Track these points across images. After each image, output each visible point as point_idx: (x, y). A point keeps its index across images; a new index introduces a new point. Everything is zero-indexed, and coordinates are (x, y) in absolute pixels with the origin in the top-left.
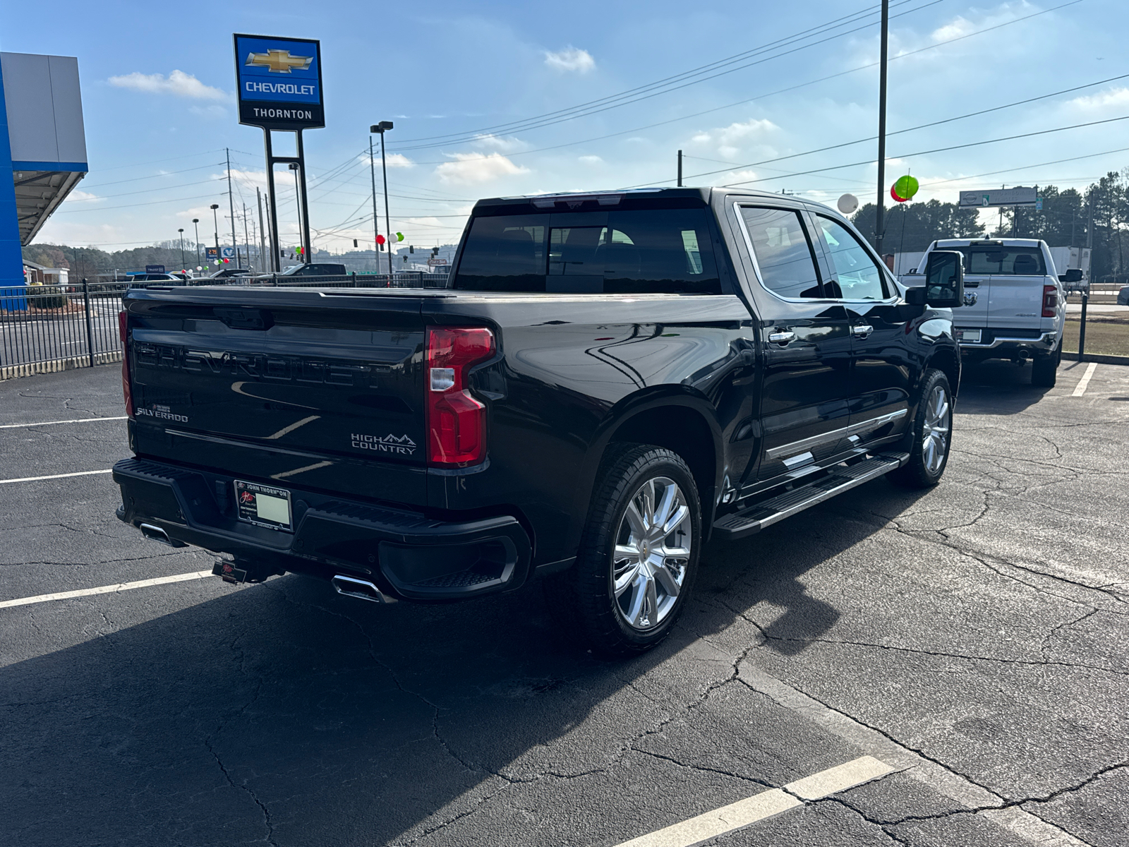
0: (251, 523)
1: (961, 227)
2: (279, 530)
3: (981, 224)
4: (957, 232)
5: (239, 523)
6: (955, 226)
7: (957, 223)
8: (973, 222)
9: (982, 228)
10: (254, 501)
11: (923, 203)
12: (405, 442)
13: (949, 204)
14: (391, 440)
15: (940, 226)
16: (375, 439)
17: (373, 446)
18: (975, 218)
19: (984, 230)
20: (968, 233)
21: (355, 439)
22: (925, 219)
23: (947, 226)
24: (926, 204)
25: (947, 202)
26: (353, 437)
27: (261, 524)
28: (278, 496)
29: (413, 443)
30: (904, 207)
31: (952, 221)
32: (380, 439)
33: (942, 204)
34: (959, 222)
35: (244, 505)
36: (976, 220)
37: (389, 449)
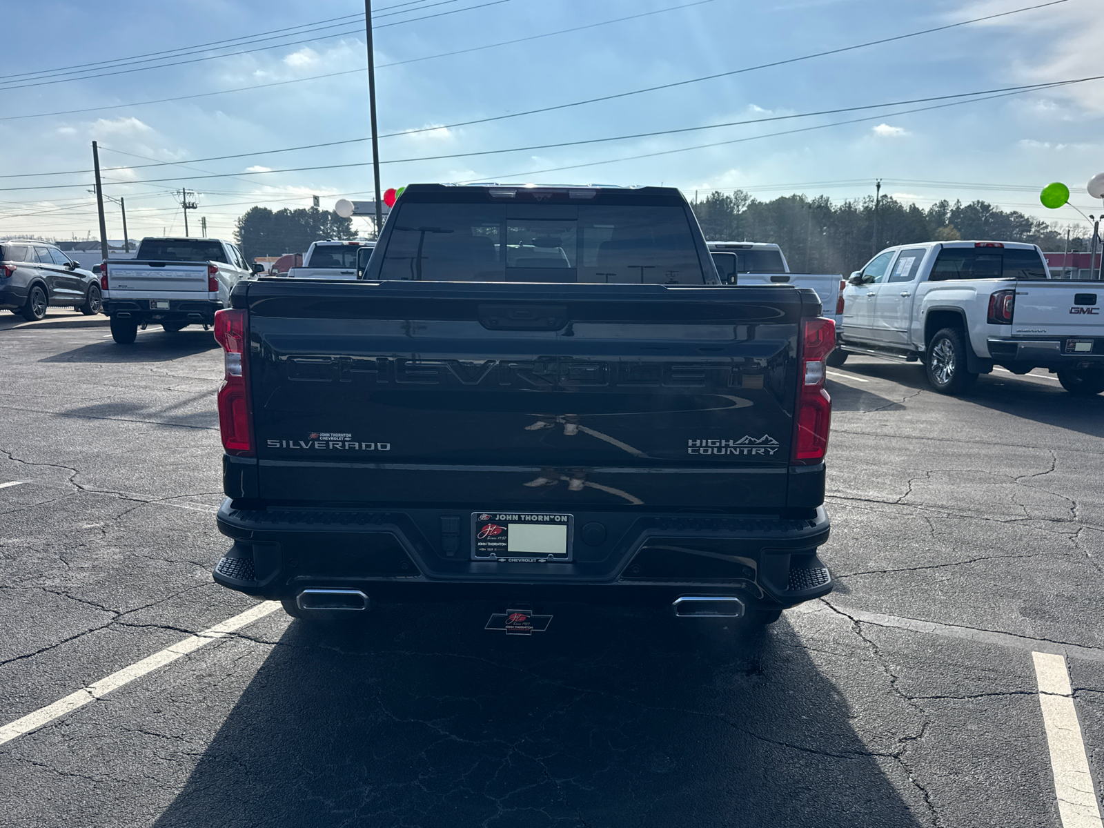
0: (497, 561)
1: (339, 232)
2: (547, 562)
3: (355, 230)
4: (336, 237)
5: (473, 564)
6: (333, 231)
7: (335, 228)
8: (348, 228)
9: (356, 233)
10: (505, 533)
11: (305, 209)
12: (766, 442)
13: (327, 211)
14: (747, 442)
15: (321, 230)
16: (723, 443)
17: (719, 451)
18: (349, 225)
19: (357, 235)
20: (345, 238)
21: (694, 445)
22: (307, 223)
23: (327, 230)
24: (307, 210)
25: (325, 209)
26: (690, 443)
27: (511, 559)
28: (552, 522)
29: (776, 443)
30: (288, 212)
31: (331, 227)
32: (731, 443)
33: (321, 211)
34: (337, 228)
35: (485, 540)
36: (351, 227)
37: (742, 452)
